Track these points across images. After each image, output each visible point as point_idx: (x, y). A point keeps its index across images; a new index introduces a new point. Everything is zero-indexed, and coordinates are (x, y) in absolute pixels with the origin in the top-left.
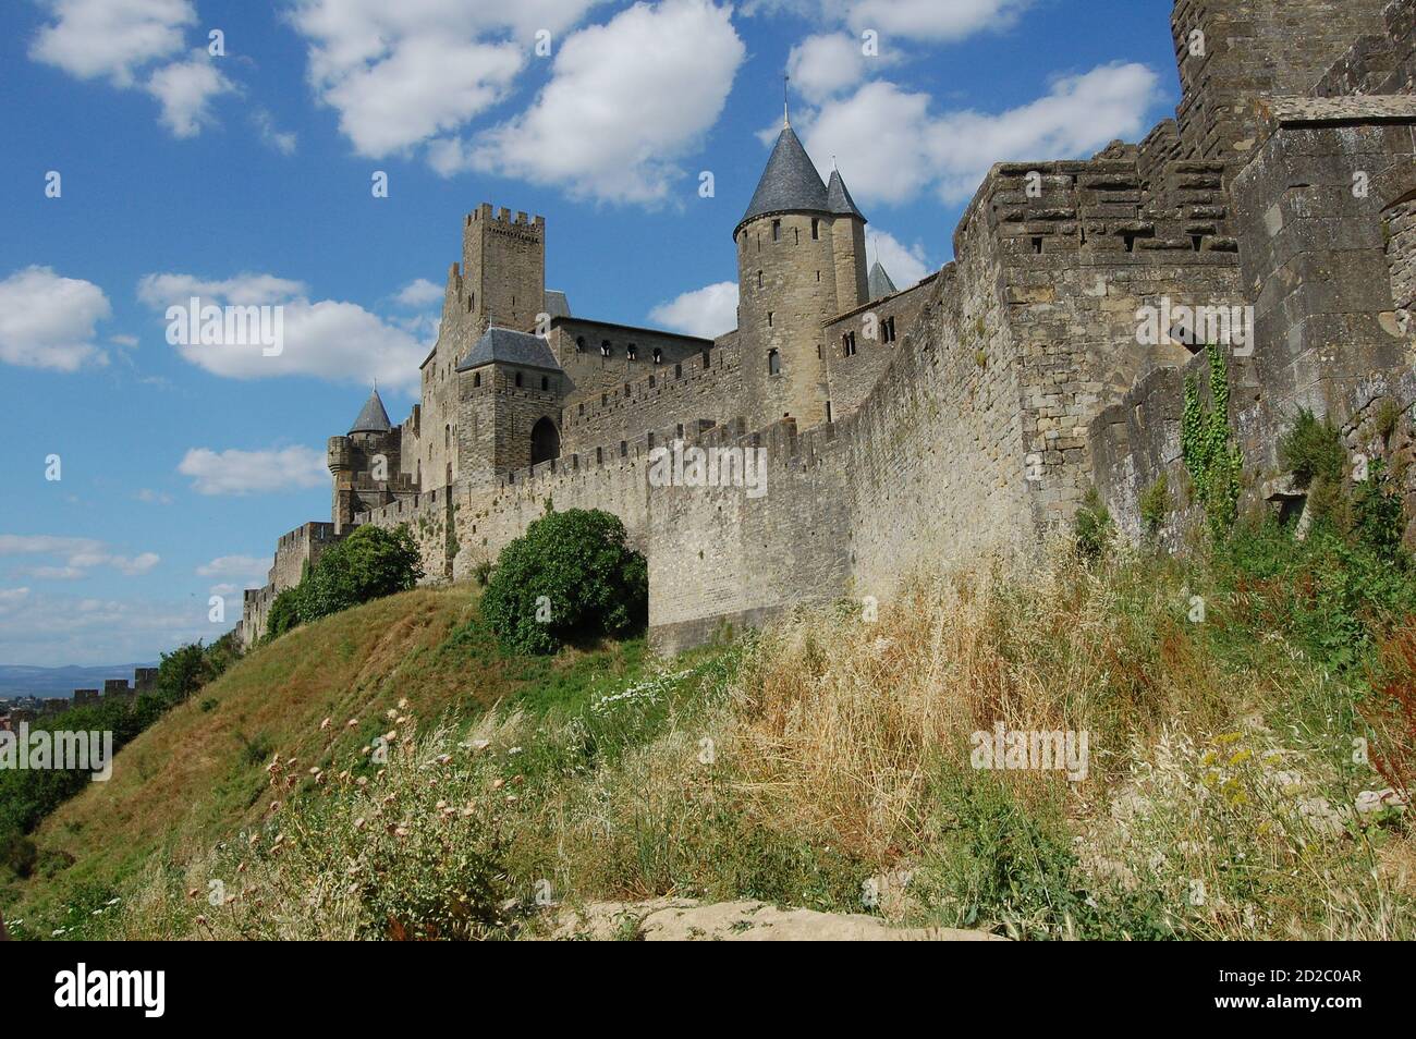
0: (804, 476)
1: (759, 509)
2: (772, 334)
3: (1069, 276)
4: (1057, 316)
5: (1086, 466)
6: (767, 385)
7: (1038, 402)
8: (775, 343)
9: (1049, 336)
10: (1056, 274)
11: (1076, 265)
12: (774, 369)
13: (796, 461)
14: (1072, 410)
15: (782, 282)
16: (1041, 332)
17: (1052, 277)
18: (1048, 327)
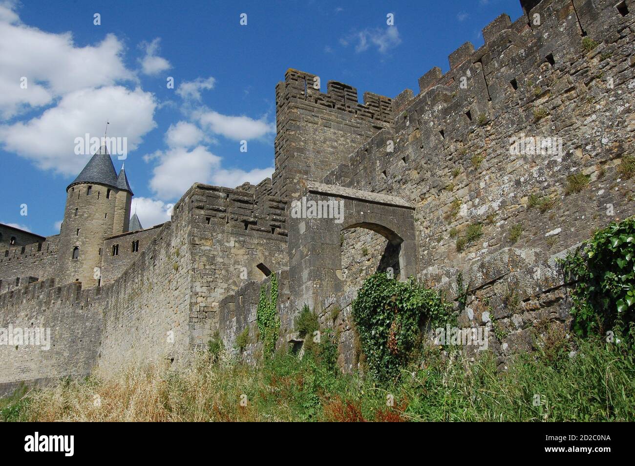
0: (81, 311)
1: (54, 326)
2: (77, 239)
3: (220, 236)
4: (212, 253)
5: (216, 320)
6: (70, 264)
7: (198, 289)
8: (78, 244)
9: (207, 261)
10: (214, 234)
11: (223, 232)
12: (75, 256)
13: (78, 303)
14: (213, 295)
15: (87, 215)
16: (204, 259)
17: (212, 236)
18: (208, 257)
